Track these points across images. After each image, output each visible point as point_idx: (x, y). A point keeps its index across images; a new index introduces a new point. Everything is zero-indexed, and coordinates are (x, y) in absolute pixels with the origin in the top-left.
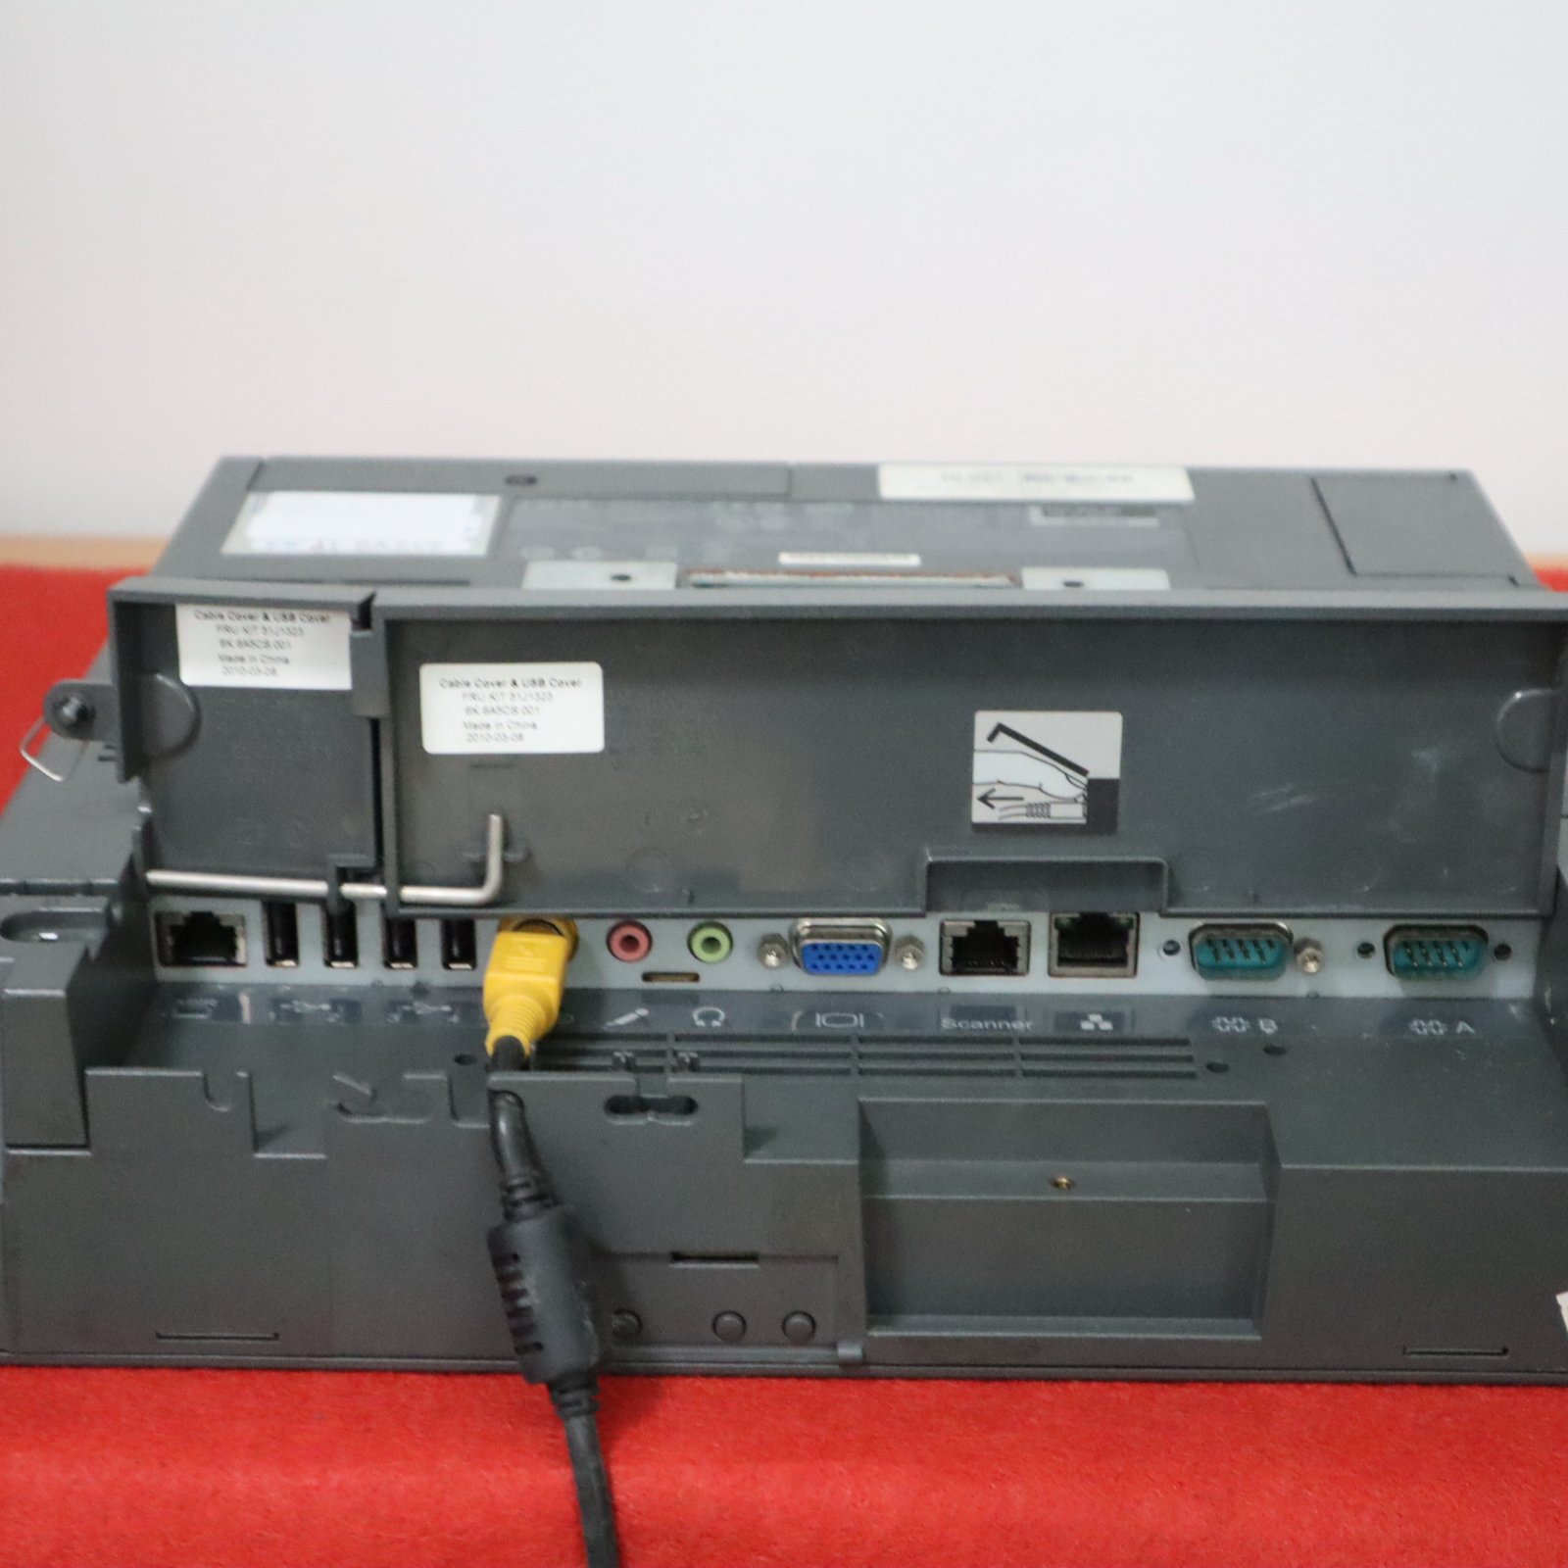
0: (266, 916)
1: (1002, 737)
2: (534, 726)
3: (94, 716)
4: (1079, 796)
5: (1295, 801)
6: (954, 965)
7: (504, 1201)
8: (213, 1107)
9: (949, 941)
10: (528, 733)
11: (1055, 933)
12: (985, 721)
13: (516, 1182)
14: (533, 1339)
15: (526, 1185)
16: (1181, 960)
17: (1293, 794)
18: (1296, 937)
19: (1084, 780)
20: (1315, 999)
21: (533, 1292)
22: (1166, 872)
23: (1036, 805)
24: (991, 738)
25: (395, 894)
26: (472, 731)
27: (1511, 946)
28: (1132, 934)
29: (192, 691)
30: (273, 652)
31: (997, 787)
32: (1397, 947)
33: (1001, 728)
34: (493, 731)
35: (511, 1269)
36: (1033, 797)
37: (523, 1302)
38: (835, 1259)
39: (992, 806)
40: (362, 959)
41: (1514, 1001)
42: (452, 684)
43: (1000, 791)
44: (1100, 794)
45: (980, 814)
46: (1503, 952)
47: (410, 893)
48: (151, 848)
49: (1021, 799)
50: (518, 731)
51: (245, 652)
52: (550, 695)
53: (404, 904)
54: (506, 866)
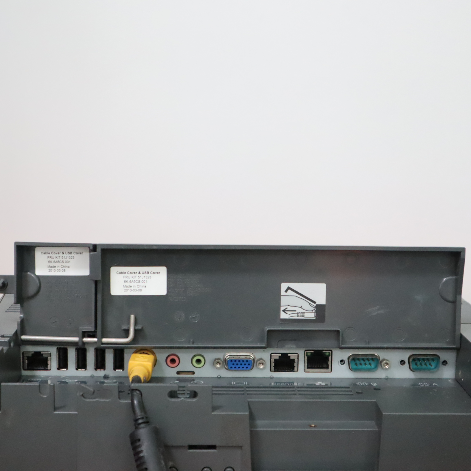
0: (57, 353)
1: (289, 291)
2: (145, 287)
3: (7, 286)
4: (313, 310)
5: (379, 312)
6: (275, 369)
7: (135, 425)
8: (42, 396)
9: (273, 361)
10: (143, 289)
11: (306, 358)
12: (284, 286)
13: (139, 417)
14: (144, 467)
15: (143, 418)
16: (346, 366)
17: (378, 310)
18: (381, 359)
19: (315, 305)
20: (387, 379)
21: (145, 451)
22: (341, 334)
23: (300, 313)
24: (286, 291)
25: (100, 341)
26: (126, 288)
27: (448, 361)
28: (330, 357)
29: (38, 277)
30: (65, 264)
31: (288, 307)
32: (412, 361)
33: (289, 288)
34: (132, 288)
35: (138, 444)
36: (299, 310)
37: (141, 455)
38: (241, 447)
39: (287, 313)
40: (88, 367)
41: (449, 379)
42: (120, 273)
43: (289, 308)
44: (320, 309)
45: (283, 316)
46: (445, 363)
47: (105, 340)
48: (23, 328)
49: (296, 311)
50: (140, 288)
51: (56, 264)
52: (150, 276)
53: (103, 344)
54: (136, 331)
